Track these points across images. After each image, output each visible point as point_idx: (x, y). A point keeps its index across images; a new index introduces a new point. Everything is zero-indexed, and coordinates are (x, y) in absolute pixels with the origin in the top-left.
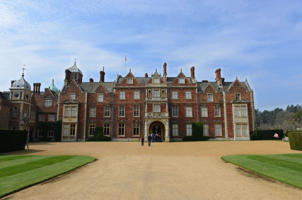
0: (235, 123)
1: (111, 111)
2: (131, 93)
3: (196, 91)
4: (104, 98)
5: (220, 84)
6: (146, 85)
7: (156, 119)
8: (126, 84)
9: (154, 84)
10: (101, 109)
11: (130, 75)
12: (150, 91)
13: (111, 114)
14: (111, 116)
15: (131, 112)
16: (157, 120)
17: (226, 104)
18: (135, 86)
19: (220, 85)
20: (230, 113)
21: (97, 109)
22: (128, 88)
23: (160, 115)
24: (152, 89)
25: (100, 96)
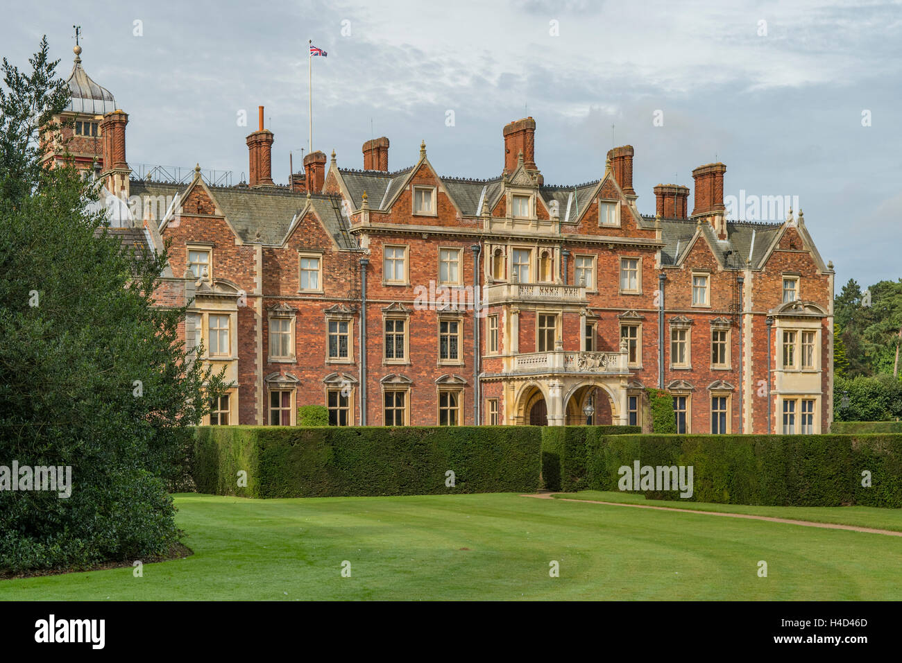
0: (781, 394)
1: (355, 335)
2: (429, 257)
3: (654, 261)
4: (325, 276)
5: (722, 231)
6: (486, 223)
7: (588, 378)
8: (409, 213)
9: (514, 221)
10: (316, 324)
11: (423, 173)
12: (498, 253)
13: (355, 347)
14: (355, 357)
15: (431, 340)
16: (591, 383)
17: (753, 321)
18: (443, 225)
19: (722, 236)
20: (763, 353)
21: (299, 326)
22: (417, 235)
23: (601, 365)
24: (509, 243)
25: (308, 265)
